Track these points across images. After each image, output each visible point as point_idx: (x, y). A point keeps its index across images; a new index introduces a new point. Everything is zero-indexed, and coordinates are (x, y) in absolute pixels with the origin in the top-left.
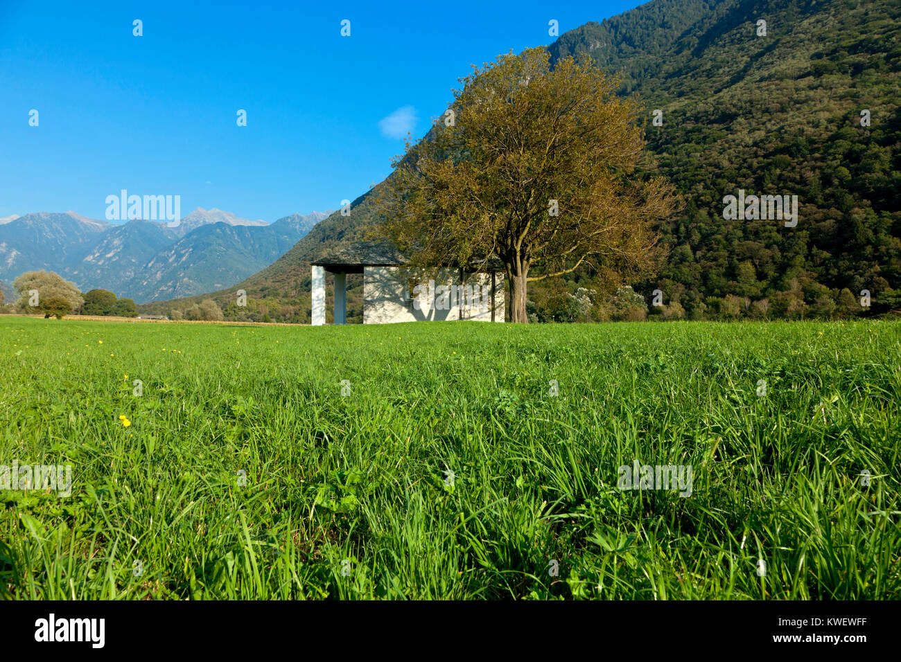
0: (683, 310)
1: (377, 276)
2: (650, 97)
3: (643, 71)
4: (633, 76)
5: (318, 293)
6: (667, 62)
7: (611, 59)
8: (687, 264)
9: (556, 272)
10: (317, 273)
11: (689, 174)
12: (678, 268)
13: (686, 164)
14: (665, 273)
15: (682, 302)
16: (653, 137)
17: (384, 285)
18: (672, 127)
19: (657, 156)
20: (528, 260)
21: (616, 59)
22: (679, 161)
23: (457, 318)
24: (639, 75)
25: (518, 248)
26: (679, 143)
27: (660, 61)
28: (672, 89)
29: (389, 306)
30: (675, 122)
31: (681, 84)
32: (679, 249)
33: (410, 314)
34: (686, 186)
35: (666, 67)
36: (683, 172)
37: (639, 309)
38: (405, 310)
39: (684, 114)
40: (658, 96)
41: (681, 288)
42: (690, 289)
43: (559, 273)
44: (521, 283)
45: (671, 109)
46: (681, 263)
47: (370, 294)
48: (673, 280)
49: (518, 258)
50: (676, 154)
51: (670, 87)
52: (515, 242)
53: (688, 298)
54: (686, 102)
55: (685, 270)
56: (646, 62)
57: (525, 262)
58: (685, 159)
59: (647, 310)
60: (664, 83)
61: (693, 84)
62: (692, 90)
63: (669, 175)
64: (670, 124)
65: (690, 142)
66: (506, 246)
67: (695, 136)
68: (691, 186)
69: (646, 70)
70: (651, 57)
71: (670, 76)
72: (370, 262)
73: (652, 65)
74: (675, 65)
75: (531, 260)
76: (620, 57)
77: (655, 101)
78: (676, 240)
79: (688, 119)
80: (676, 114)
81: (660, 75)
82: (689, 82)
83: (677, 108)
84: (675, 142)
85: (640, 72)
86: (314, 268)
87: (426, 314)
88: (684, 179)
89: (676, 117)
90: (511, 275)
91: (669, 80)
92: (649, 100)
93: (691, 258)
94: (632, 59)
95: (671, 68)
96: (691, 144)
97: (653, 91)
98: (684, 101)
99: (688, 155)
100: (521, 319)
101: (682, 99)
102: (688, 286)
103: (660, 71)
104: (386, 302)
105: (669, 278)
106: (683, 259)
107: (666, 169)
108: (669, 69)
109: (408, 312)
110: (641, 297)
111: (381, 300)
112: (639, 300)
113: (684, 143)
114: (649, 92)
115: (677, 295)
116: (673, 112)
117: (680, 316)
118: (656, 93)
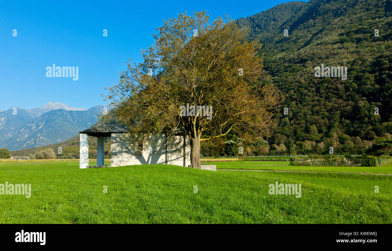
0: (286, 147)
1: (118, 139)
2: (268, 52)
3: (265, 40)
4: (261, 42)
5: (84, 149)
6: (276, 36)
7: (251, 34)
8: (287, 126)
9: (217, 135)
10: (84, 138)
11: (287, 86)
12: (283, 128)
13: (285, 81)
14: (277, 130)
15: (285, 144)
16: (271, 69)
17: (122, 143)
18: (279, 65)
19: (272, 78)
20: (200, 129)
21: (253, 35)
22: (283, 80)
23: (164, 160)
24: (264, 42)
25: (194, 123)
26: (282, 72)
27: (273, 36)
28: (279, 48)
29: (125, 155)
30: (280, 63)
31: (283, 46)
32: (283, 120)
33: (137, 160)
34: (286, 92)
35: (276, 39)
36: (284, 85)
37: (265, 148)
38: (134, 157)
39: (284, 59)
40: (272, 51)
41: (285, 137)
42: (289, 138)
43: (218, 136)
44: (197, 142)
45: (278, 57)
46: (284, 126)
47: (114, 149)
48: (281, 134)
49: (195, 128)
50: (281, 77)
51: (278, 47)
52: (192, 120)
53: (288, 142)
54: (285, 54)
55: (286, 129)
56: (267, 36)
57: (199, 131)
58: (285, 79)
59: (269, 148)
60: (275, 46)
61: (288, 46)
62: (287, 49)
63: (278, 86)
64: (278, 63)
65: (287, 72)
66: (188, 121)
67: (289, 69)
68: (288, 91)
69: (267, 40)
70: (269, 34)
71: (278, 42)
72: (115, 131)
73: (270, 37)
74: (280, 37)
75: (202, 129)
76: (255, 34)
77: (271, 53)
78: (282, 116)
79: (286, 61)
80: (280, 59)
81: (273, 42)
82: (286, 45)
83: (281, 56)
84: (281, 71)
85: (264, 41)
86: (81, 135)
87: (146, 160)
88: (285, 88)
89: (281, 61)
90: (191, 138)
91: (277, 44)
92: (269, 53)
93: (289, 124)
94: (260, 35)
95: (278, 39)
96: (287, 73)
97: (270, 49)
98: (284, 54)
99: (286, 77)
100: (197, 162)
101: (283, 52)
102: (288, 136)
103: (273, 40)
104: (123, 153)
105: (279, 133)
106: (285, 124)
107: (277, 84)
108: (277, 40)
109: (136, 158)
110: (267, 142)
111: (121, 152)
112: (266, 144)
113: (285, 72)
114: (268, 49)
115: (283, 141)
116: (279, 58)
117: (284, 151)
118: (272, 50)
